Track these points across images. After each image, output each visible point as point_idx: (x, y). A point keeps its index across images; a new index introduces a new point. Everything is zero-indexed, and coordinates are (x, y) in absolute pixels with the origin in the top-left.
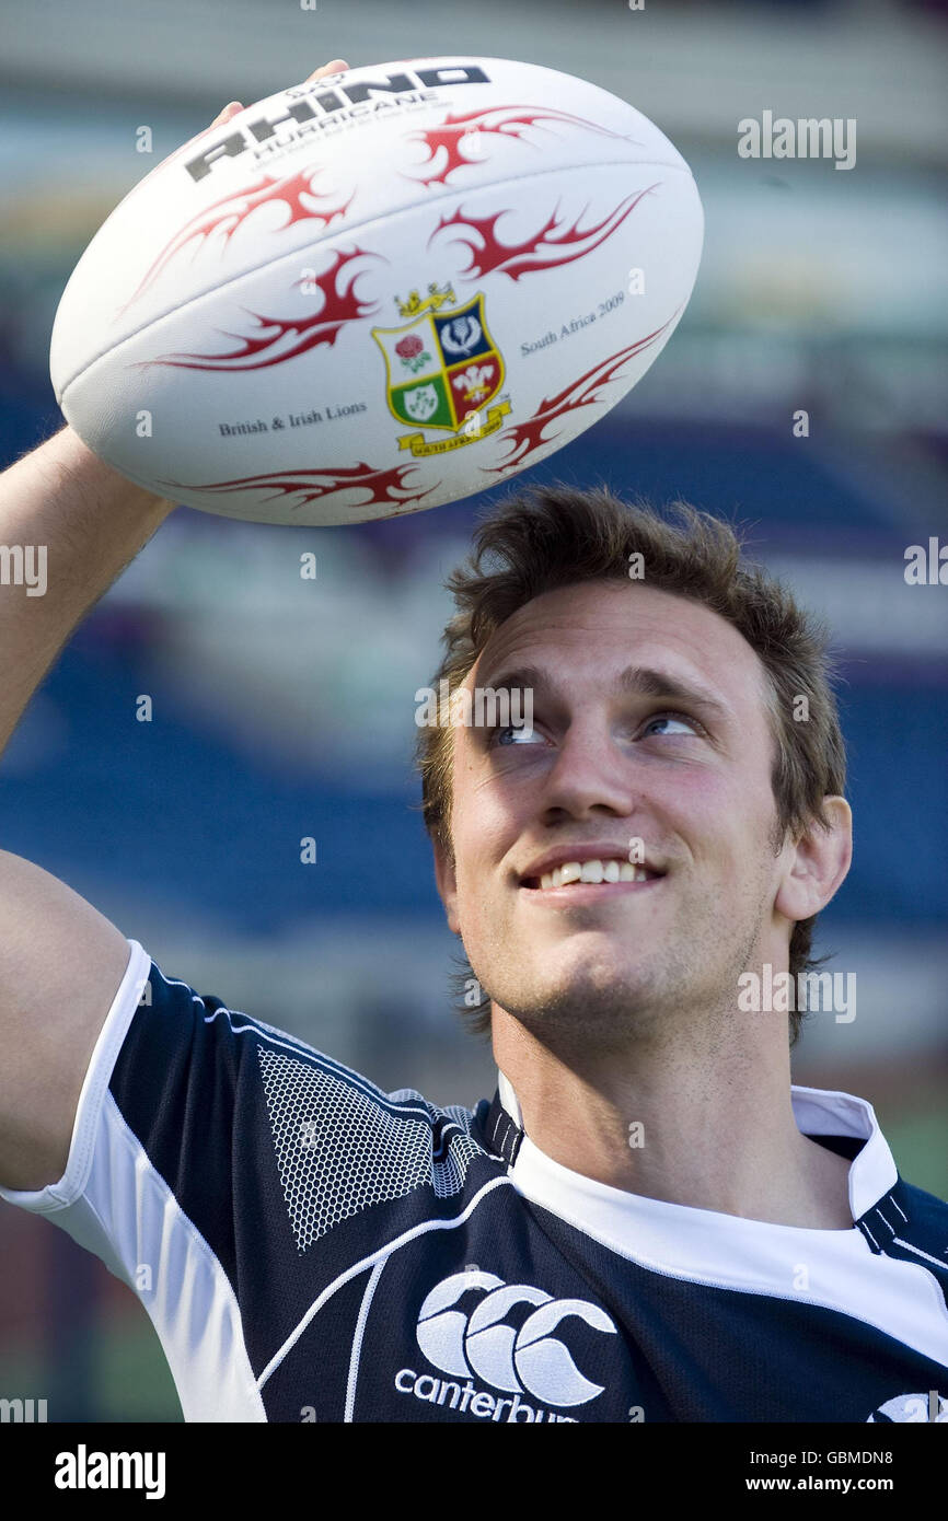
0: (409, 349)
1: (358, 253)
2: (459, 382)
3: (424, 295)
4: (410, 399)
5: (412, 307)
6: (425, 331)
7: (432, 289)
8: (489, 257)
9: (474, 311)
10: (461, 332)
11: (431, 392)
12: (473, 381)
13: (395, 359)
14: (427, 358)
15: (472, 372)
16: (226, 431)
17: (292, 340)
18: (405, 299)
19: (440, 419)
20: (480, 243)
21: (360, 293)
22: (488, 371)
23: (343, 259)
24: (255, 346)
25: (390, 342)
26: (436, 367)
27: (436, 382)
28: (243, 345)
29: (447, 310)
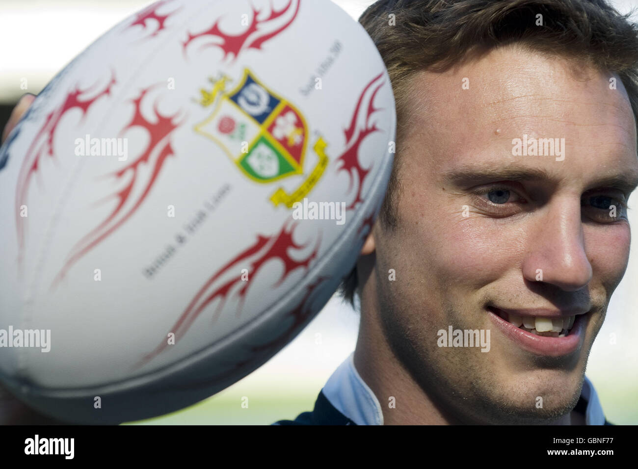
0: (227, 127)
1: (144, 92)
2: (278, 133)
3: (209, 87)
4: (254, 162)
5: (207, 99)
6: (228, 109)
7: (211, 81)
8: (232, 45)
9: (250, 81)
10: (253, 98)
11: (263, 149)
12: (285, 127)
13: (224, 139)
14: (243, 126)
15: (280, 121)
16: (150, 272)
17: (145, 171)
18: (199, 97)
19: (285, 169)
20: (220, 40)
21: (166, 112)
22: (291, 117)
23: (137, 102)
24: (124, 195)
25: (212, 127)
26: (255, 130)
27: (262, 140)
28: (115, 201)
29: (232, 88)
